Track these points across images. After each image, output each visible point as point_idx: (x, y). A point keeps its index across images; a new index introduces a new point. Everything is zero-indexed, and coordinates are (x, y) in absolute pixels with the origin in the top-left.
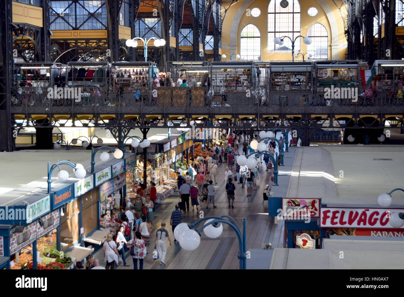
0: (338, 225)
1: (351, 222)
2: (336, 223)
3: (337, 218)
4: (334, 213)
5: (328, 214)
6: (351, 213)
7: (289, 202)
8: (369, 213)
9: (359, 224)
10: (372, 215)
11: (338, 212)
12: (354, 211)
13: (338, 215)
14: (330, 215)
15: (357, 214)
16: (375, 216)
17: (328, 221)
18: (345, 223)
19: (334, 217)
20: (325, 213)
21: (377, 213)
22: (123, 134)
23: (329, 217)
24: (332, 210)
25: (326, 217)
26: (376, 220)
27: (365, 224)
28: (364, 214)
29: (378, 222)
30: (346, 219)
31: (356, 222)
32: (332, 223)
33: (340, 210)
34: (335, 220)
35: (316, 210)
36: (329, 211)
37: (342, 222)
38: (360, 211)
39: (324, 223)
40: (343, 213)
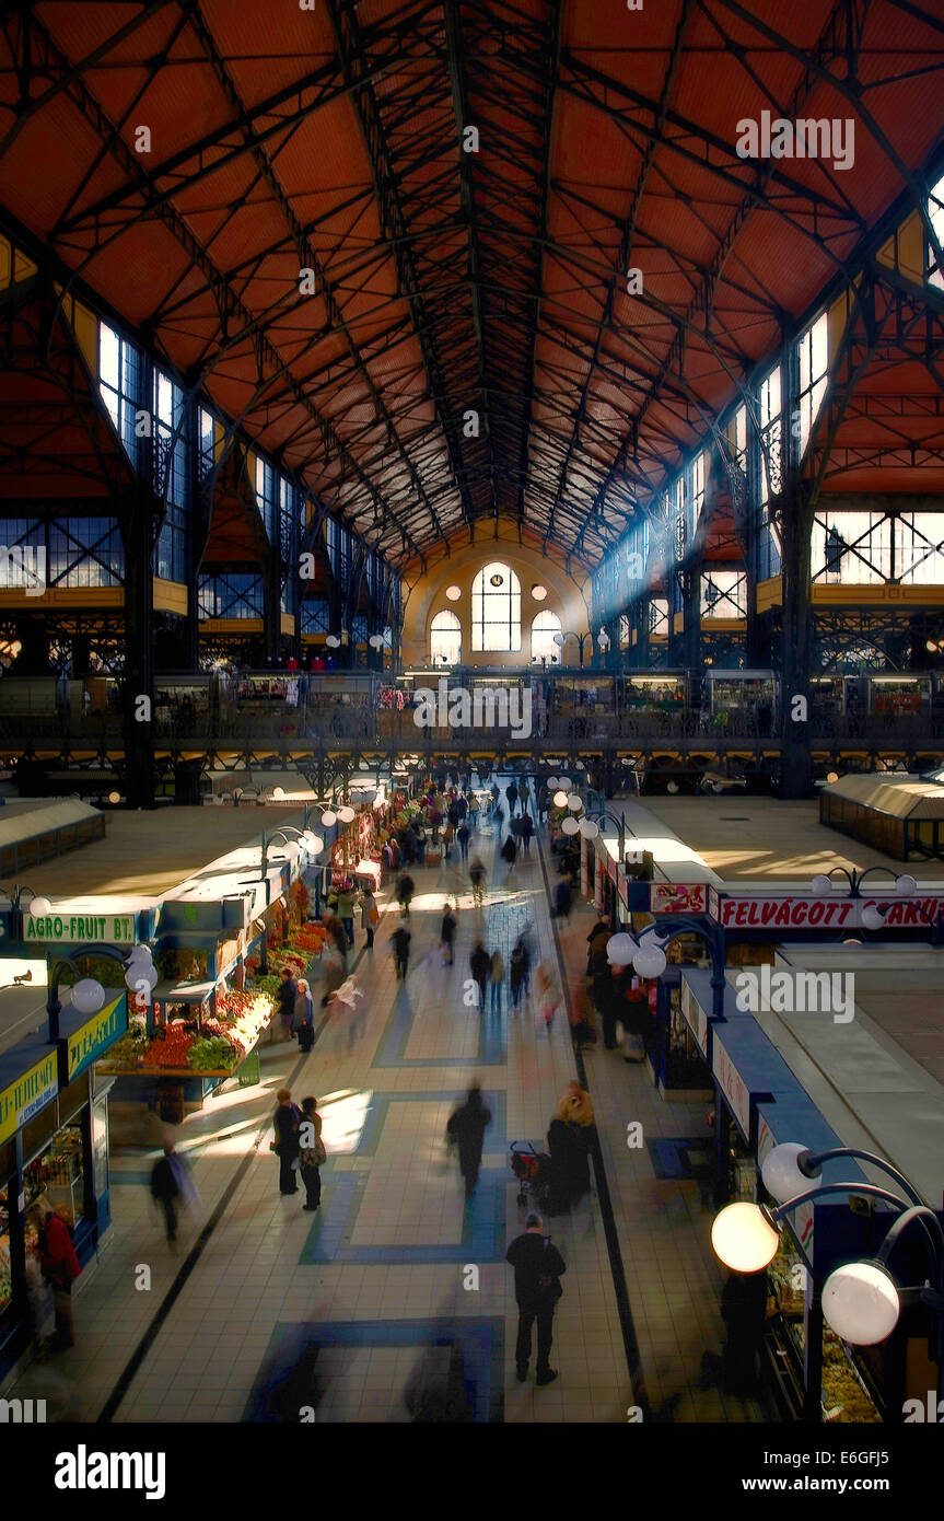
0: (747, 925)
1: (765, 918)
2: (744, 922)
3: (745, 913)
4: (741, 906)
5: (732, 908)
6: (766, 906)
7: (660, 890)
8: (792, 906)
9: (777, 922)
10: (798, 908)
11: (747, 904)
12: (771, 902)
13: (747, 909)
14: (735, 909)
15: (775, 906)
16: (802, 910)
17: (732, 918)
18: (757, 921)
19: (741, 912)
20: (728, 906)
21: (805, 906)
22: (325, 783)
23: (733, 912)
24: (737, 902)
25: (728, 913)
26: (803, 915)
27: (786, 922)
28: (785, 906)
29: (807, 918)
30: (758, 914)
31: (773, 919)
32: (738, 921)
33: (750, 902)
34: (742, 918)
35: (701, 901)
36: (733, 904)
37: (752, 920)
38: (780, 903)
39: (726, 921)
40: (755, 905)
